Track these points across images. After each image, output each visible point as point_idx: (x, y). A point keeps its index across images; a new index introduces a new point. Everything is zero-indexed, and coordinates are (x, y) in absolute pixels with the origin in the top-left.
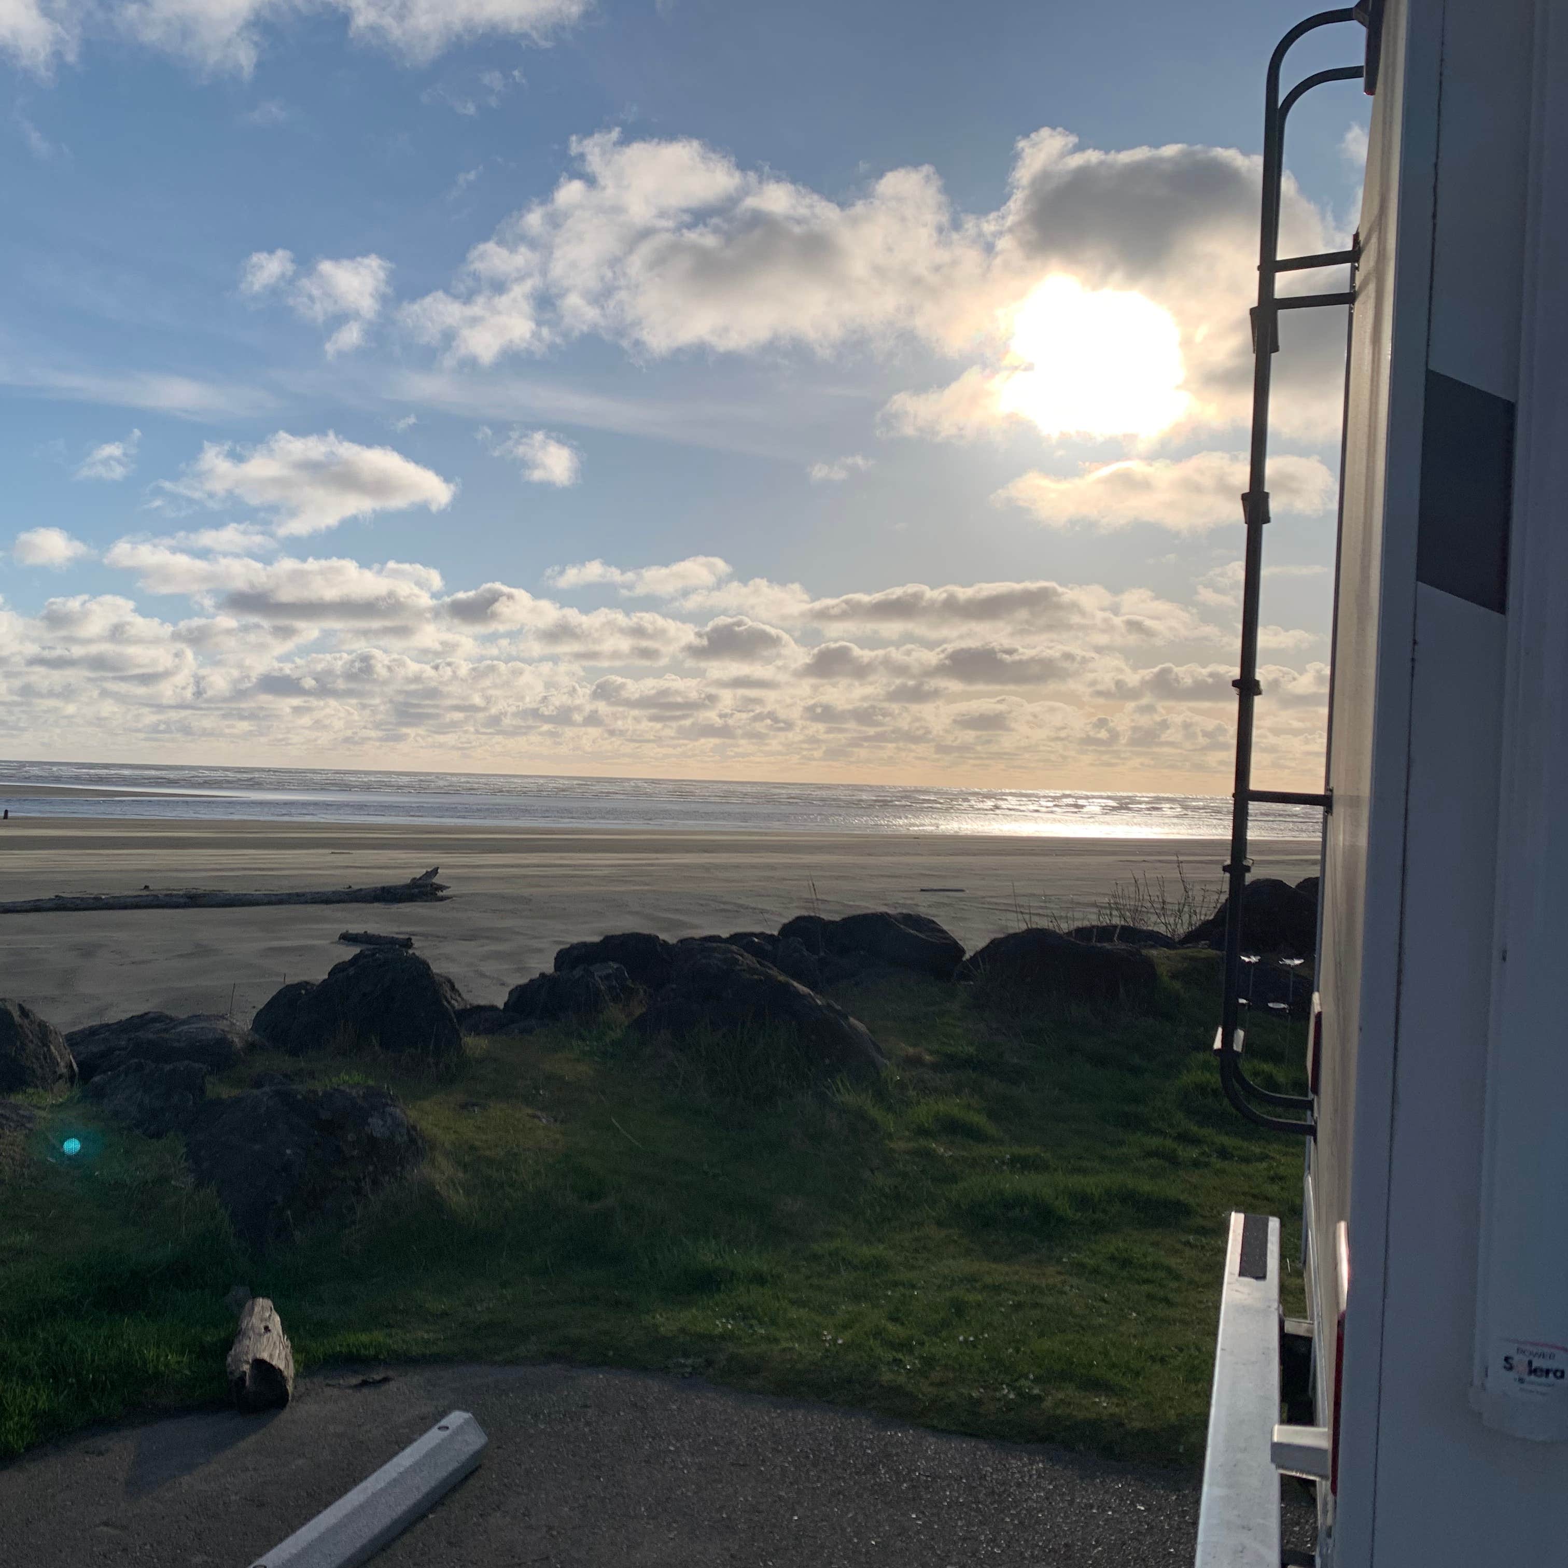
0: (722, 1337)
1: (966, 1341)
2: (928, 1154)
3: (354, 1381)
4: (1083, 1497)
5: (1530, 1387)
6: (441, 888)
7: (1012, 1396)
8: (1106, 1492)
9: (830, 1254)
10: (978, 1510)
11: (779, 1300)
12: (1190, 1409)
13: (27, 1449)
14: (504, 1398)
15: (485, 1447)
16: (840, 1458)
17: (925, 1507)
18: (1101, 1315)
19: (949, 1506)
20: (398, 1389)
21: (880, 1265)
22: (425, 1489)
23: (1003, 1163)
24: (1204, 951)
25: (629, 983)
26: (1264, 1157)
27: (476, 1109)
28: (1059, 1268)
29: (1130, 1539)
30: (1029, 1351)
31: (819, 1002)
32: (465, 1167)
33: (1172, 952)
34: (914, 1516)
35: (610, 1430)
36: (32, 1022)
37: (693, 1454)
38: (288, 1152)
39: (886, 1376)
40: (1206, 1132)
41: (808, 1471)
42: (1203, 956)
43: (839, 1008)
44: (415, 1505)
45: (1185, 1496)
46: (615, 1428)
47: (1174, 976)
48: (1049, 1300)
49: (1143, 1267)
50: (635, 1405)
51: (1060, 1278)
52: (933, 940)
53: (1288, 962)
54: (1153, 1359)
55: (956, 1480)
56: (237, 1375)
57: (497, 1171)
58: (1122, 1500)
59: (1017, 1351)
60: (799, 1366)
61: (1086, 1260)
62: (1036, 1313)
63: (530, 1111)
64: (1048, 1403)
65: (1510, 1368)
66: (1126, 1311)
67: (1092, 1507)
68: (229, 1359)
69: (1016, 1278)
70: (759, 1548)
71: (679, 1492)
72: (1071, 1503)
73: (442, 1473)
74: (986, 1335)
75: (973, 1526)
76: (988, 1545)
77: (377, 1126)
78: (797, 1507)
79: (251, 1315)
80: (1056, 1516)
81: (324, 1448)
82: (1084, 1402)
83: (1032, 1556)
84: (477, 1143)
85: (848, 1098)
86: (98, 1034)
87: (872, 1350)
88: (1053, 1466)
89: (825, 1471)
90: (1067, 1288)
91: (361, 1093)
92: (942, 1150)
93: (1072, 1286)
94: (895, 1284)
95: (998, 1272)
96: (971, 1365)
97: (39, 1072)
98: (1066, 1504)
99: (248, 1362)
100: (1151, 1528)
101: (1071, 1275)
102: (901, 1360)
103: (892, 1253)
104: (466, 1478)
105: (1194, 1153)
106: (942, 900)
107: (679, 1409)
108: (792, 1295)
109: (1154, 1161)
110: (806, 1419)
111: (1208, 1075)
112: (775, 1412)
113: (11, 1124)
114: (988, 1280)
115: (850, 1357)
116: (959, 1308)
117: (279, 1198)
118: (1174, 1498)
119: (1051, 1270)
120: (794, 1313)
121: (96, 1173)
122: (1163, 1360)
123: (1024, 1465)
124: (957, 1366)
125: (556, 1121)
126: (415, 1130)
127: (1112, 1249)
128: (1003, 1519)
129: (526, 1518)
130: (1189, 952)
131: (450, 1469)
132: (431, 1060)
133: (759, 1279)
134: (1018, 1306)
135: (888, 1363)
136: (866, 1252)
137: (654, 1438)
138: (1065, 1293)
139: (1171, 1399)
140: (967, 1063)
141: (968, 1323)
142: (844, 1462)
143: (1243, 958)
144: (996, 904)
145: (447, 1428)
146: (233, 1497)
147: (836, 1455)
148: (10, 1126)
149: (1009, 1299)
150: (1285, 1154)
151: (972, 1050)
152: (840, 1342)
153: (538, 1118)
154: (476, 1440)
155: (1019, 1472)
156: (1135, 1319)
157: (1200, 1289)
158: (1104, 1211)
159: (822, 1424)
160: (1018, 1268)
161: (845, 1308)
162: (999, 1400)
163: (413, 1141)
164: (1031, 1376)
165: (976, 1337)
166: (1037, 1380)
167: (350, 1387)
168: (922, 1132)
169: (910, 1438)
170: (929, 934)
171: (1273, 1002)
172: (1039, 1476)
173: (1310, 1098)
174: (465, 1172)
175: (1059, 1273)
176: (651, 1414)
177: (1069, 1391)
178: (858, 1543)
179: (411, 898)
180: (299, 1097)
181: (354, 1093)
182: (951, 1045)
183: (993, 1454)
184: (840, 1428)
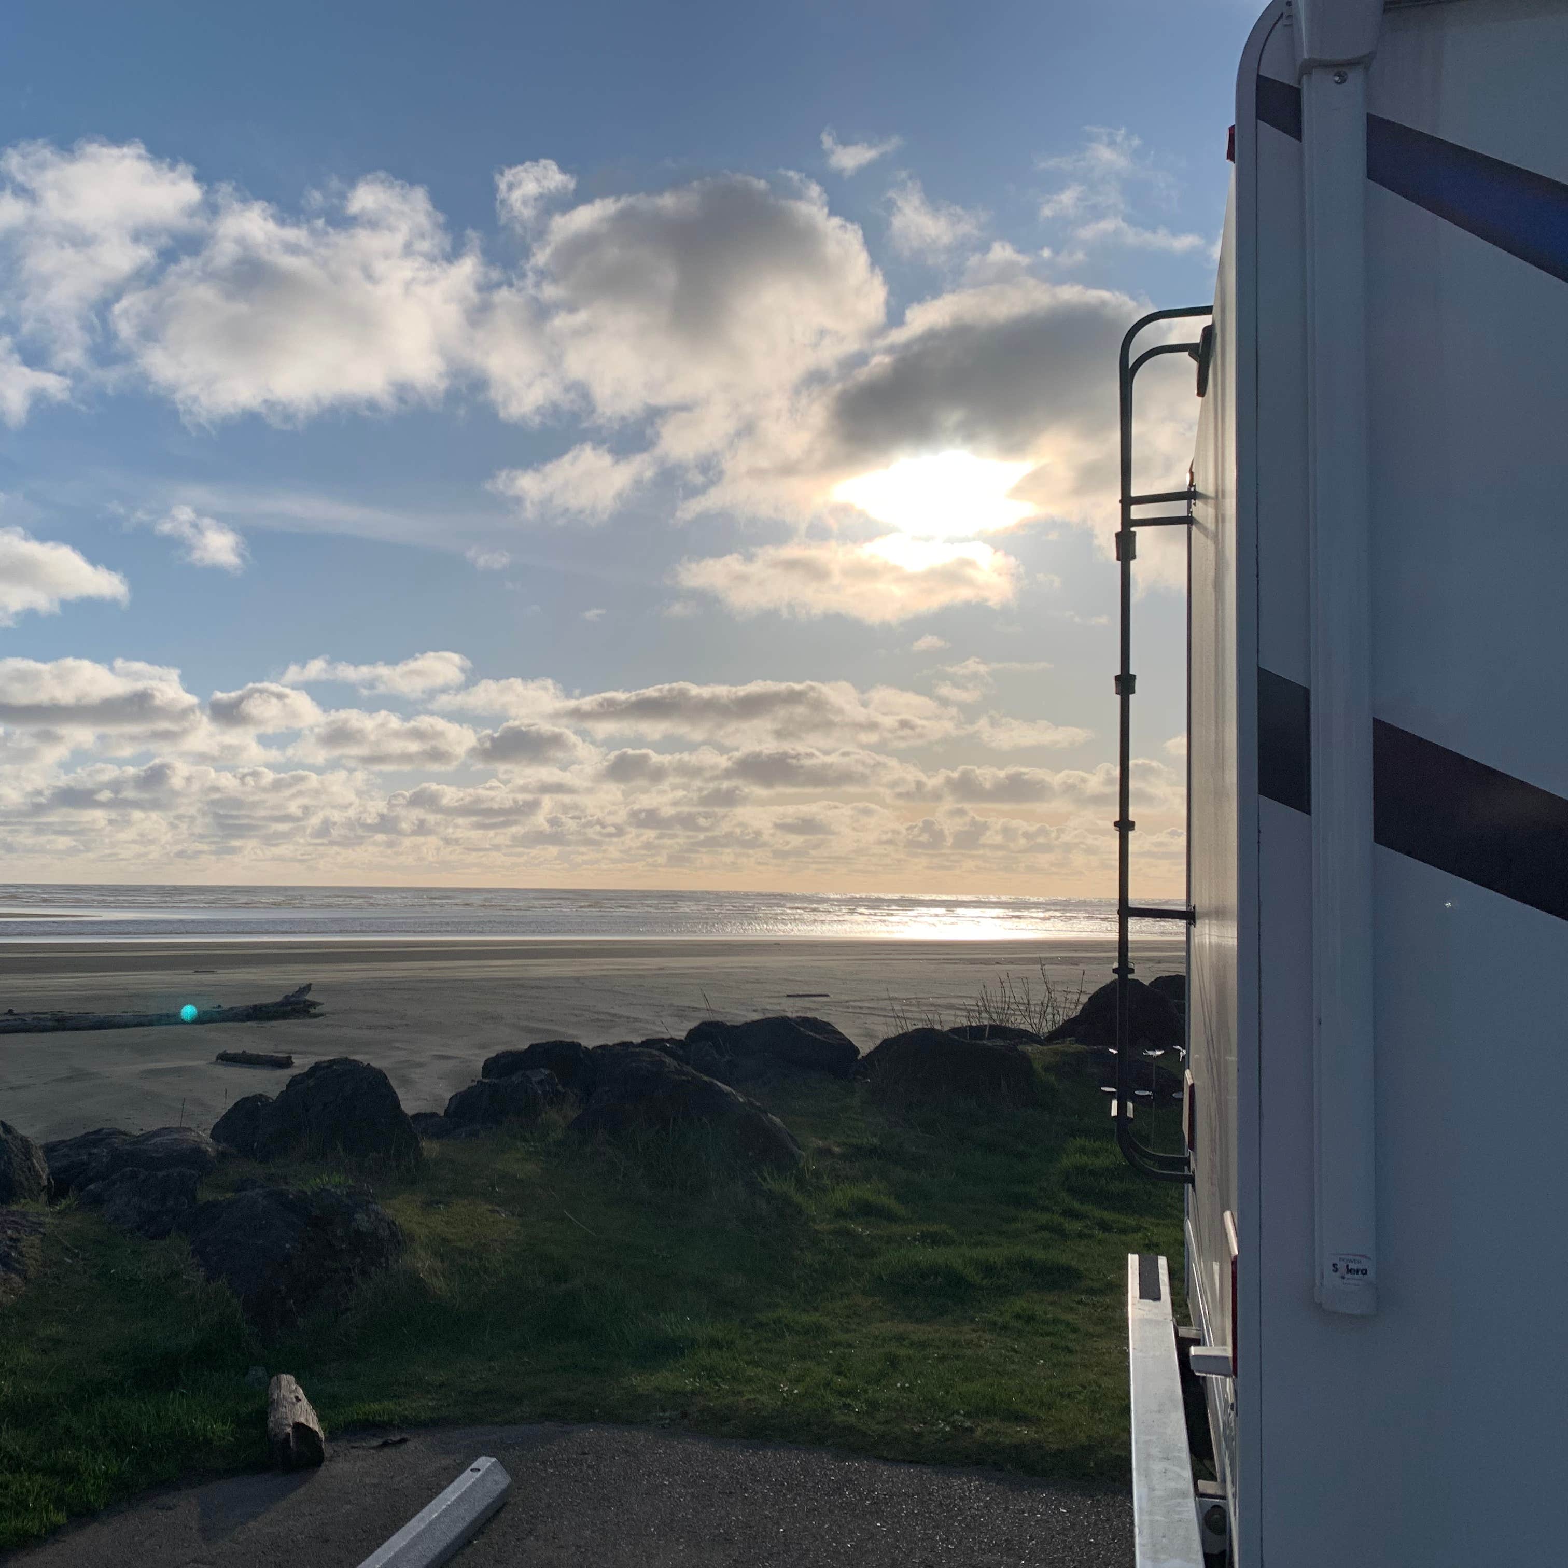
0: (693, 1393)
1: (903, 1387)
2: (849, 1233)
3: (376, 1442)
4: (1015, 1505)
5: (1348, 1281)
6: (314, 1004)
7: (947, 1429)
8: (1033, 1500)
9: (774, 1323)
10: (930, 1518)
11: (736, 1360)
12: (1097, 1432)
13: (107, 1505)
14: (511, 1450)
15: (509, 1487)
16: (810, 1484)
17: (887, 1518)
18: (1013, 1363)
19: (907, 1516)
20: (416, 1448)
21: (819, 1330)
22: (468, 1519)
23: (915, 1239)
24: (1071, 1046)
25: (560, 1088)
26: (1138, 1229)
27: (441, 1206)
28: (974, 1326)
29: (1057, 1534)
30: (957, 1393)
31: (741, 1100)
32: (442, 1258)
33: (1045, 1048)
34: (879, 1525)
35: (611, 1471)
36: (15, 1138)
37: (685, 1487)
38: (288, 1246)
39: (840, 1417)
40: (1086, 1208)
41: (785, 1495)
42: (1071, 1050)
43: (758, 1104)
44: (463, 1532)
45: (1098, 1500)
46: (614, 1470)
47: (1047, 1069)
48: (969, 1352)
49: (1045, 1322)
50: (626, 1451)
51: (974, 1335)
52: (831, 1041)
53: (1151, 1053)
54: (1062, 1395)
55: (909, 1496)
56: (282, 1437)
57: (470, 1259)
58: (1047, 1506)
59: (947, 1393)
60: (765, 1414)
61: (996, 1318)
62: (959, 1364)
63: (490, 1207)
64: (979, 1432)
65: (1336, 1270)
66: (1034, 1358)
67: (1024, 1512)
68: (271, 1425)
69: (938, 1335)
70: (756, 1553)
71: (680, 1516)
72: (1006, 1509)
73: (480, 1507)
74: (919, 1382)
75: (929, 1530)
76: (943, 1543)
77: (362, 1221)
78: (781, 1522)
79: (280, 1387)
80: (995, 1520)
81: (365, 1495)
82: (1009, 1431)
83: (980, 1549)
84: (451, 1237)
85: (773, 1185)
86: (56, 1151)
87: (824, 1397)
88: (988, 1482)
89: (799, 1495)
90: (983, 1342)
91: (345, 1193)
92: (860, 1230)
93: (986, 1341)
94: (835, 1345)
95: (919, 1332)
96: (910, 1406)
97: (26, 1184)
98: (1002, 1510)
99: (289, 1425)
100: (1073, 1525)
101: (984, 1331)
102: (850, 1405)
103: (827, 1319)
104: (498, 1512)
105: (1078, 1226)
106: (808, 1005)
107: (665, 1453)
108: (745, 1357)
109: (1046, 1234)
110: (775, 1455)
111: (1085, 1158)
112: (748, 1452)
113: (27, 1229)
114: (914, 1337)
115: (806, 1405)
116: (893, 1361)
117: (283, 1288)
118: (1089, 1502)
119: (966, 1328)
120: (751, 1371)
121: (112, 1271)
122: (1069, 1395)
123: (964, 1483)
124: (898, 1408)
125: (513, 1215)
126: (395, 1225)
127: (1017, 1309)
128: (952, 1524)
129: (556, 1540)
130: (1058, 1047)
131: (486, 1503)
132: (394, 1164)
133: (715, 1344)
134: (942, 1359)
135: (839, 1408)
136: (806, 1318)
137: (649, 1476)
138: (982, 1347)
139: (1080, 1425)
140: (872, 1151)
141: (903, 1373)
142: (814, 1487)
143: (1111, 1050)
144: (860, 1008)
145: (479, 1470)
146: (299, 1536)
147: (806, 1482)
148: (26, 1231)
149: (934, 1353)
150: (1157, 1225)
151: (875, 1141)
152: (796, 1391)
153: (498, 1212)
154: (502, 1480)
155: (961, 1489)
156: (1043, 1365)
157: (1095, 1339)
158: (1006, 1277)
159: (789, 1459)
160: (938, 1327)
161: (795, 1366)
162: (937, 1433)
163: (393, 1234)
164: (962, 1412)
165: (911, 1383)
166: (968, 1415)
167: (373, 1448)
168: (840, 1214)
169: (866, 1466)
170: (826, 1036)
171: (1138, 1090)
172: (977, 1490)
173: (1186, 1155)
174: (443, 1261)
175: (973, 1330)
176: (642, 1458)
177: (996, 1424)
178: (837, 1546)
179: (284, 1016)
180: (291, 1196)
181: (338, 1192)
182: (855, 1137)
183: (937, 1475)
184: (805, 1462)
